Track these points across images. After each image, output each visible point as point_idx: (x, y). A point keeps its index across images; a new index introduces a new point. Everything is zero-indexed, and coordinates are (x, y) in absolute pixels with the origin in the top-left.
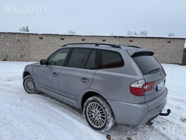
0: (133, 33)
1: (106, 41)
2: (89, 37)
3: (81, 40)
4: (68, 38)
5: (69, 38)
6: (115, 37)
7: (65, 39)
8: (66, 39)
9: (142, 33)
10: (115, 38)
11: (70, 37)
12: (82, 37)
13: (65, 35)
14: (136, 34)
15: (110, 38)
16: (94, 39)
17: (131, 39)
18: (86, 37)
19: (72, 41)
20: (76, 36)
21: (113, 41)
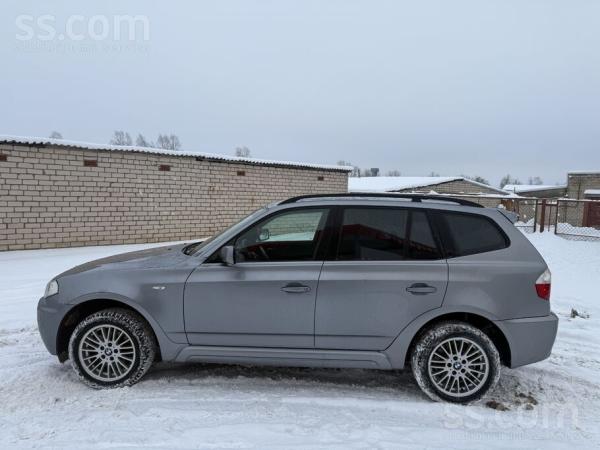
0: (134, 139)
1: (172, 169)
2: (114, 155)
3: (82, 164)
4: (25, 155)
5: (31, 155)
6: (200, 159)
7: (9, 159)
8: (14, 159)
9: (163, 140)
10: (199, 163)
11: (34, 149)
12: (86, 154)
13: (13, 143)
14: (144, 143)
15: (183, 161)
16: (130, 162)
17: (241, 168)
18: (101, 155)
19: (45, 167)
20: (61, 147)
21: (193, 171)
